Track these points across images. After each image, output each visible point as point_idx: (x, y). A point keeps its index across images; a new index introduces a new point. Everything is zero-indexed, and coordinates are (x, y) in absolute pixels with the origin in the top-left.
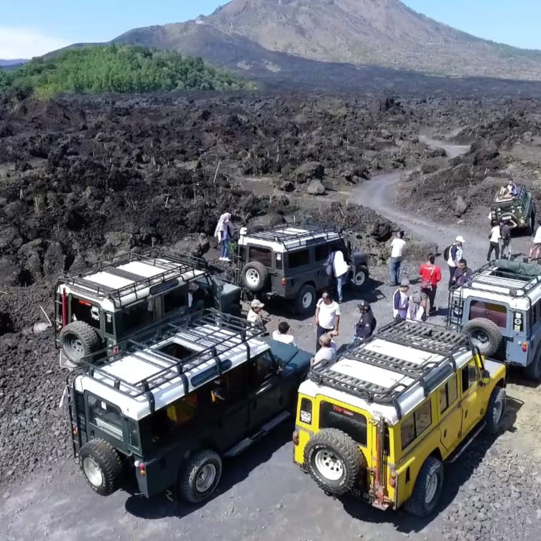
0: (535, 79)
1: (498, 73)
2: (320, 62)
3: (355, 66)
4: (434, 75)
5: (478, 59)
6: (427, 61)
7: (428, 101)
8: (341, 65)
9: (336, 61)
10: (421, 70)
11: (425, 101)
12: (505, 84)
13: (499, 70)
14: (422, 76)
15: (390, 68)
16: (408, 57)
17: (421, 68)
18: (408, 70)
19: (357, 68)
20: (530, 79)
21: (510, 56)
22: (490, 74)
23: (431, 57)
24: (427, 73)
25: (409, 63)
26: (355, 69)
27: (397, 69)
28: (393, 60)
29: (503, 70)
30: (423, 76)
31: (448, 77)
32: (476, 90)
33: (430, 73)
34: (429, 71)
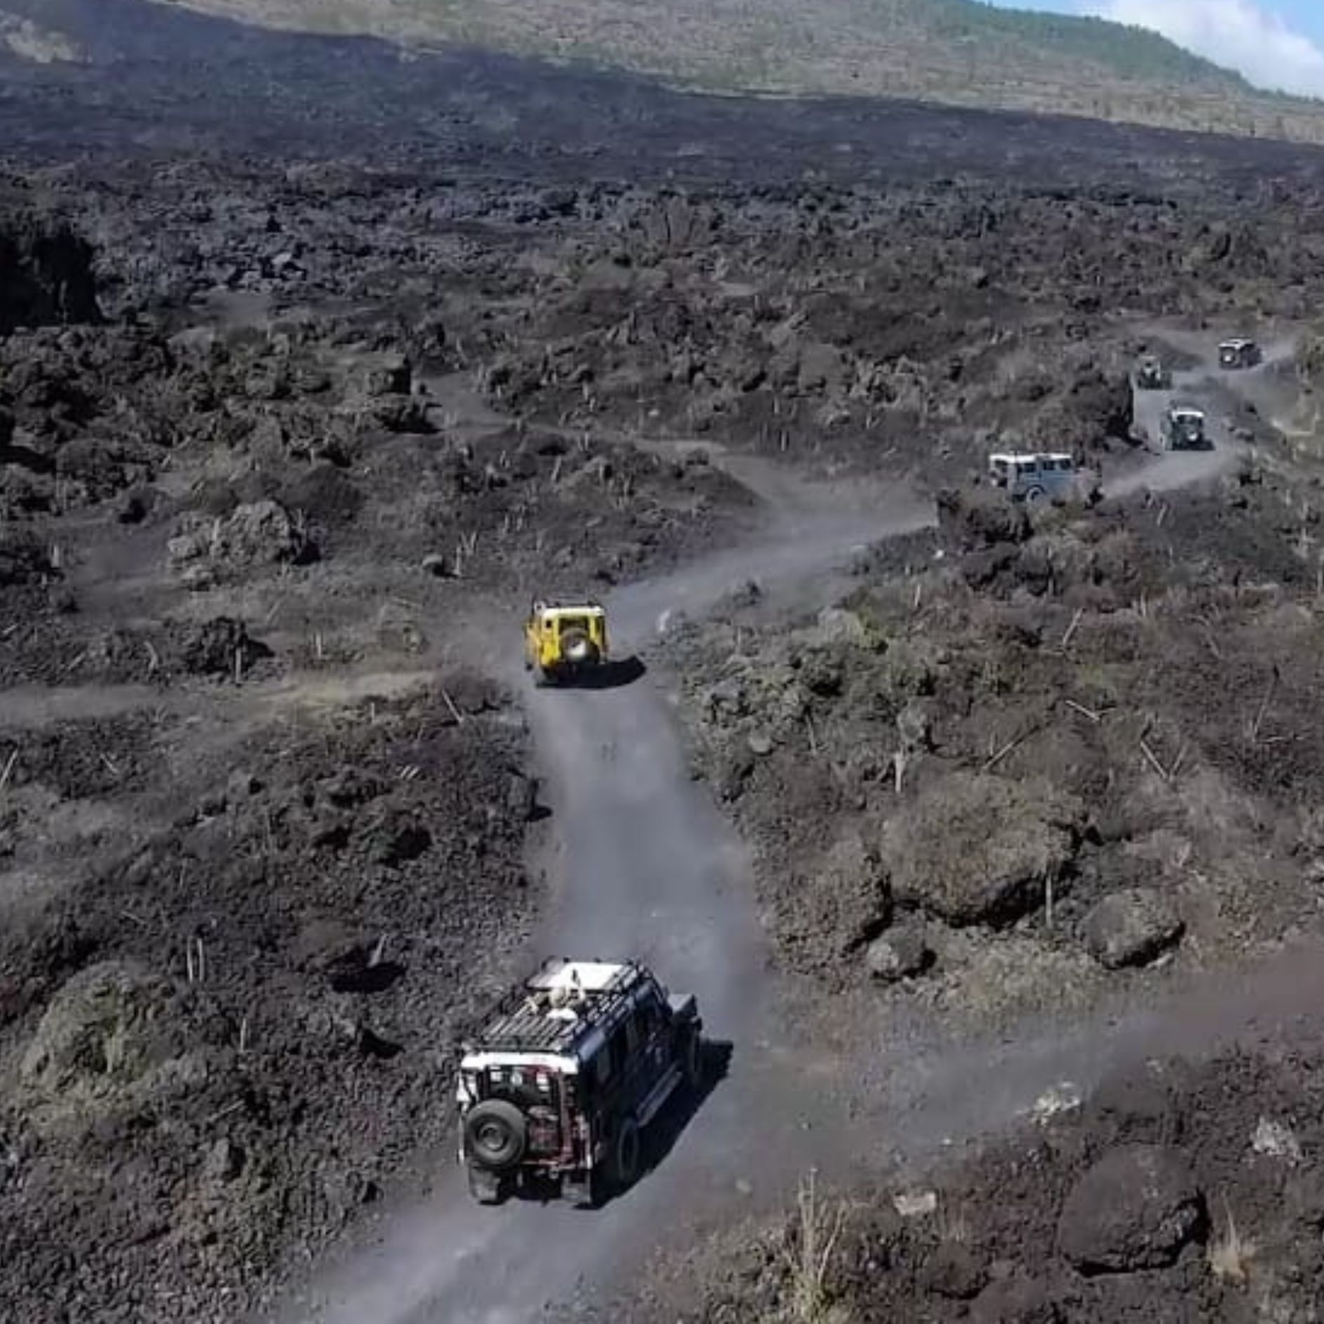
0: (1055, 110)
1: (930, 84)
2: (256, 29)
3: (398, 49)
4: (699, 90)
5: (859, 38)
6: (680, 38)
7: (582, 205)
8: (339, 41)
9: (326, 29)
10: (654, 71)
11: (566, 208)
12: (954, 123)
13: (934, 76)
14: (652, 90)
15: (535, 59)
16: (607, 23)
17: (656, 62)
18: (604, 69)
19: (403, 56)
20: (1041, 110)
21: (966, 32)
22: (905, 87)
23: (692, 24)
24: (677, 79)
25: (611, 45)
26: (392, 61)
27: (559, 63)
28: (554, 30)
29: (945, 74)
30: (656, 89)
31: (750, 96)
32: (846, 148)
33: (686, 82)
34: (684, 73)
